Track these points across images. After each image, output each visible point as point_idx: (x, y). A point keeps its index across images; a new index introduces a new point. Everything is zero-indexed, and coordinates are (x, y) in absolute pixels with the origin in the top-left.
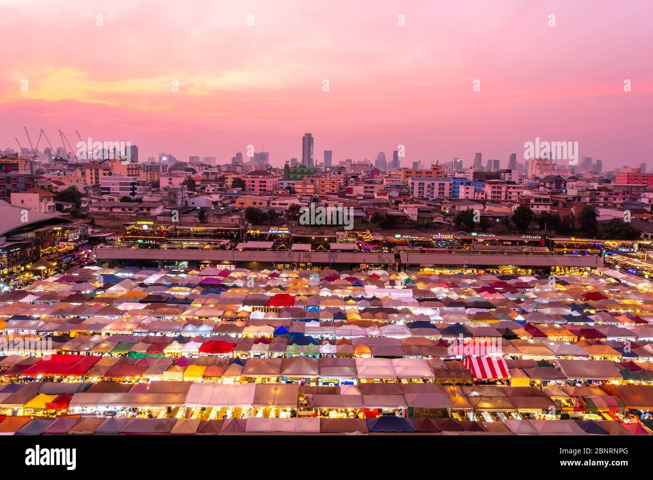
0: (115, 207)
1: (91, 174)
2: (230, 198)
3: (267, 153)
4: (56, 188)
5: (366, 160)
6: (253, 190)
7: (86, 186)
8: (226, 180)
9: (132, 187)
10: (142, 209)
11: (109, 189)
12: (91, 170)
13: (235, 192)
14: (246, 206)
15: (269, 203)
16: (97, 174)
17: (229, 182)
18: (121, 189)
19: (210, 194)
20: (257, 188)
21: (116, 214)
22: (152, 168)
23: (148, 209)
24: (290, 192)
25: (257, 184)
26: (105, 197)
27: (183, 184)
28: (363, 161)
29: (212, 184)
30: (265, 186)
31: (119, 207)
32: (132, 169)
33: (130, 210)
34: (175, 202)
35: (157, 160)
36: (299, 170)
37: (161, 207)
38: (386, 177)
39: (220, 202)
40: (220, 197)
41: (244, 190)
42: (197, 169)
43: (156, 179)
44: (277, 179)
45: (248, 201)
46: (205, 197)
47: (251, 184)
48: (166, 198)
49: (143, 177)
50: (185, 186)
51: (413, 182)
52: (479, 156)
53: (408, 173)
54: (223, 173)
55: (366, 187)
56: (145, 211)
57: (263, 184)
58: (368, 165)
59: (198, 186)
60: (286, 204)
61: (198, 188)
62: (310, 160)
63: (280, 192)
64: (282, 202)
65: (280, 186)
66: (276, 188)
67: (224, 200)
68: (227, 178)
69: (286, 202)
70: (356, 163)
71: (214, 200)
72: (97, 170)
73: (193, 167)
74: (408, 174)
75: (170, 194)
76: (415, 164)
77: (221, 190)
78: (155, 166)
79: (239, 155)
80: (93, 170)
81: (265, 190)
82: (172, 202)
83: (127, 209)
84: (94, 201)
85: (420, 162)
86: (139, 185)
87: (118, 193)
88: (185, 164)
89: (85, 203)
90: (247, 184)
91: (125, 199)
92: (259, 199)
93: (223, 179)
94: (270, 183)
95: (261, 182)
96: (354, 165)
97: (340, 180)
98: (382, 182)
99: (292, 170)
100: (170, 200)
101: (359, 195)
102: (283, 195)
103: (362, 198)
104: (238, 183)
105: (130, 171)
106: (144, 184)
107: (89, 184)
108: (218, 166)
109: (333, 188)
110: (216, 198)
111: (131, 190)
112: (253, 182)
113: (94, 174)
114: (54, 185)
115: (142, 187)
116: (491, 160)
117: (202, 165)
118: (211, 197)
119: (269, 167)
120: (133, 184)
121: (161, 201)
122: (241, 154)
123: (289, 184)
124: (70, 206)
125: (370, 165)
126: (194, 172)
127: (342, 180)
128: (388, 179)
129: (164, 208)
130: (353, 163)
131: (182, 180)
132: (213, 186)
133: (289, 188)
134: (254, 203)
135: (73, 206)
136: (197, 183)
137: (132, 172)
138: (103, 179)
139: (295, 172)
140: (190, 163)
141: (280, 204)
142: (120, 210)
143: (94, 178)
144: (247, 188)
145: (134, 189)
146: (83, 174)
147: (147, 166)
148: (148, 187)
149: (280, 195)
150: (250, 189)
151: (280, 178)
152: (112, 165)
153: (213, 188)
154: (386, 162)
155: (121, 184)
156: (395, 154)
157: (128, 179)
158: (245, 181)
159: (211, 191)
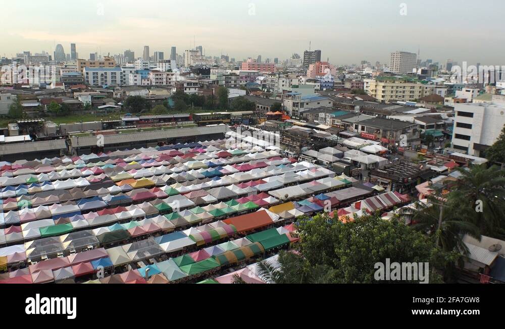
5: (44, 52)
28: (41, 53)
38: (62, 68)
51: (88, 71)
52: (147, 48)
53: (83, 63)
58: (46, 57)
70: (34, 55)
74: (83, 65)
76: (92, 56)
85: (96, 53)
96: (32, 57)
103: (38, 88)
116: (157, 52)
125: (48, 57)
128: (64, 70)
130: (31, 55)
154: (65, 54)
156: (73, 46)
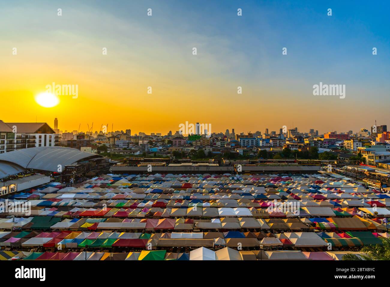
0: (120, 152)
1: (112, 140)
2: (167, 148)
4: (98, 145)
6: (176, 145)
10: (131, 152)
11: (118, 145)
13: (169, 145)
14: (173, 151)
15: (182, 149)
16: (114, 140)
17: (166, 142)
18: (123, 145)
19: (158, 147)
20: (177, 144)
22: (136, 137)
23: (134, 153)
24: (191, 145)
25: (177, 142)
26: (117, 148)
28: (220, 133)
29: (160, 143)
30: (181, 143)
31: (122, 152)
32: (128, 138)
33: (127, 153)
35: (138, 135)
37: (139, 152)
39: (163, 149)
41: (172, 145)
42: (154, 138)
43: (137, 142)
44: (186, 140)
45: (174, 149)
47: (175, 142)
48: (141, 148)
49: (132, 140)
50: (149, 144)
51: (240, 140)
52: (267, 130)
54: (164, 139)
55: (221, 143)
56: (132, 153)
58: (222, 134)
59: (154, 144)
60: (189, 150)
61: (154, 145)
63: (187, 145)
64: (187, 149)
65: (187, 143)
66: (185, 143)
69: (189, 149)
70: (217, 134)
74: (238, 137)
75: (143, 146)
76: (241, 133)
77: (163, 145)
79: (170, 132)
80: (113, 138)
81: (180, 145)
82: (143, 150)
83: (125, 153)
84: (112, 150)
85: (243, 133)
86: (130, 144)
87: (122, 147)
88: (149, 136)
89: (109, 151)
90: (174, 142)
91: (125, 149)
92: (178, 148)
93: (164, 141)
94: (182, 142)
95: (179, 141)
96: (217, 135)
98: (228, 141)
99: (191, 137)
101: (219, 146)
102: (188, 146)
103: (220, 147)
104: (170, 142)
106: (132, 143)
107: (111, 144)
108: (162, 136)
109: (208, 143)
110: (161, 148)
112: (176, 141)
113: (113, 140)
114: (98, 144)
116: (272, 131)
117: (155, 136)
119: (182, 136)
120: (128, 143)
123: (190, 142)
126: (153, 139)
127: (211, 140)
128: (230, 139)
131: (147, 141)
133: (190, 144)
134: (176, 150)
135: (104, 152)
136: (153, 143)
138: (116, 141)
139: (193, 137)
140: (151, 136)
141: (187, 150)
142: (122, 153)
143: (113, 142)
144: (174, 144)
145: (128, 145)
147: (134, 137)
148: (134, 144)
151: (187, 140)
152: (120, 136)
154: (229, 133)
155: (123, 143)
156: (233, 130)
157: (126, 141)
158: (172, 141)
159: (159, 145)
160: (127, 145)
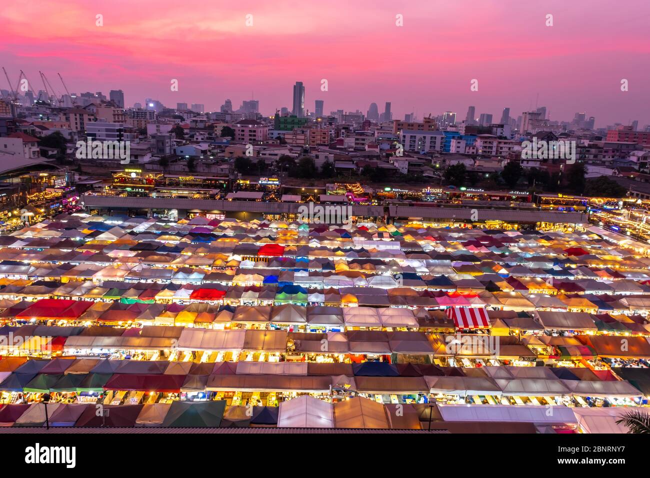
1: (76, 119)
2: (220, 147)
3: (257, 102)
4: (40, 133)
5: (357, 111)
6: (243, 139)
7: (70, 131)
8: (216, 129)
9: (118, 133)
11: (94, 135)
12: (76, 115)
13: (225, 141)
14: (235, 156)
15: (259, 153)
16: (82, 119)
17: (218, 131)
19: (198, 143)
20: (247, 138)
21: (103, 161)
22: (139, 114)
23: (136, 157)
24: (280, 143)
25: (247, 133)
27: (171, 132)
28: (355, 112)
29: (201, 132)
30: (255, 136)
32: (118, 115)
34: (163, 150)
35: (143, 107)
36: (289, 120)
37: (149, 155)
38: (378, 129)
39: (209, 151)
40: (209, 146)
41: (233, 139)
42: (185, 117)
43: (143, 126)
44: (267, 129)
45: (237, 151)
46: (194, 146)
47: (241, 133)
48: (154, 146)
49: (130, 123)
50: (174, 134)
51: (404, 134)
52: (472, 110)
53: (400, 125)
54: (212, 122)
55: (357, 139)
56: (132, 158)
57: (253, 133)
58: (360, 116)
59: (187, 134)
60: (276, 155)
61: (186, 136)
62: (301, 110)
63: (270, 142)
64: (272, 152)
65: (270, 135)
66: (265, 137)
67: (213, 149)
68: (216, 127)
69: (276, 152)
70: (347, 114)
71: (203, 149)
72: (81, 115)
73: (181, 115)
74: (401, 127)
75: (158, 141)
76: (407, 116)
77: (210, 139)
78: (142, 112)
79: (228, 103)
80: (78, 115)
81: (254, 140)
82: (160, 150)
85: (412, 114)
86: (125, 132)
88: (173, 110)
89: (71, 149)
90: (237, 133)
93: (212, 127)
94: (261, 132)
95: (250, 131)
96: (346, 115)
97: (331, 131)
98: (373, 134)
99: (282, 120)
100: (158, 148)
101: (350, 147)
102: (273, 145)
103: (352, 150)
104: (228, 132)
105: (116, 117)
106: (131, 131)
107: (75, 130)
108: (207, 114)
109: (324, 139)
110: (205, 146)
111: (117, 137)
112: (243, 131)
113: (78, 119)
114: (38, 130)
115: (129, 134)
116: (484, 114)
117: (190, 112)
118: (200, 146)
119: (259, 116)
120: (120, 130)
121: (149, 149)
122: (230, 102)
123: (279, 134)
124: (55, 152)
126: (183, 119)
127: (333, 131)
128: (379, 131)
129: (152, 156)
130: (344, 114)
131: (170, 127)
132: (201, 134)
133: (279, 138)
134: (244, 153)
135: (58, 152)
136: (185, 131)
137: (118, 118)
138: (88, 124)
139: (286, 122)
140: (178, 110)
141: (270, 154)
143: (79, 124)
144: (237, 137)
145: (120, 136)
146: (67, 119)
147: (134, 112)
148: (136, 134)
149: (271, 145)
150: (239, 139)
151: (271, 127)
152: (97, 110)
153: (202, 137)
154: (378, 113)
155: (107, 130)
156: (388, 105)
157: (114, 126)
158: (234, 130)
159: (200, 140)
160: (118, 136)
